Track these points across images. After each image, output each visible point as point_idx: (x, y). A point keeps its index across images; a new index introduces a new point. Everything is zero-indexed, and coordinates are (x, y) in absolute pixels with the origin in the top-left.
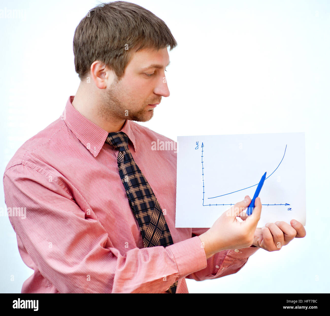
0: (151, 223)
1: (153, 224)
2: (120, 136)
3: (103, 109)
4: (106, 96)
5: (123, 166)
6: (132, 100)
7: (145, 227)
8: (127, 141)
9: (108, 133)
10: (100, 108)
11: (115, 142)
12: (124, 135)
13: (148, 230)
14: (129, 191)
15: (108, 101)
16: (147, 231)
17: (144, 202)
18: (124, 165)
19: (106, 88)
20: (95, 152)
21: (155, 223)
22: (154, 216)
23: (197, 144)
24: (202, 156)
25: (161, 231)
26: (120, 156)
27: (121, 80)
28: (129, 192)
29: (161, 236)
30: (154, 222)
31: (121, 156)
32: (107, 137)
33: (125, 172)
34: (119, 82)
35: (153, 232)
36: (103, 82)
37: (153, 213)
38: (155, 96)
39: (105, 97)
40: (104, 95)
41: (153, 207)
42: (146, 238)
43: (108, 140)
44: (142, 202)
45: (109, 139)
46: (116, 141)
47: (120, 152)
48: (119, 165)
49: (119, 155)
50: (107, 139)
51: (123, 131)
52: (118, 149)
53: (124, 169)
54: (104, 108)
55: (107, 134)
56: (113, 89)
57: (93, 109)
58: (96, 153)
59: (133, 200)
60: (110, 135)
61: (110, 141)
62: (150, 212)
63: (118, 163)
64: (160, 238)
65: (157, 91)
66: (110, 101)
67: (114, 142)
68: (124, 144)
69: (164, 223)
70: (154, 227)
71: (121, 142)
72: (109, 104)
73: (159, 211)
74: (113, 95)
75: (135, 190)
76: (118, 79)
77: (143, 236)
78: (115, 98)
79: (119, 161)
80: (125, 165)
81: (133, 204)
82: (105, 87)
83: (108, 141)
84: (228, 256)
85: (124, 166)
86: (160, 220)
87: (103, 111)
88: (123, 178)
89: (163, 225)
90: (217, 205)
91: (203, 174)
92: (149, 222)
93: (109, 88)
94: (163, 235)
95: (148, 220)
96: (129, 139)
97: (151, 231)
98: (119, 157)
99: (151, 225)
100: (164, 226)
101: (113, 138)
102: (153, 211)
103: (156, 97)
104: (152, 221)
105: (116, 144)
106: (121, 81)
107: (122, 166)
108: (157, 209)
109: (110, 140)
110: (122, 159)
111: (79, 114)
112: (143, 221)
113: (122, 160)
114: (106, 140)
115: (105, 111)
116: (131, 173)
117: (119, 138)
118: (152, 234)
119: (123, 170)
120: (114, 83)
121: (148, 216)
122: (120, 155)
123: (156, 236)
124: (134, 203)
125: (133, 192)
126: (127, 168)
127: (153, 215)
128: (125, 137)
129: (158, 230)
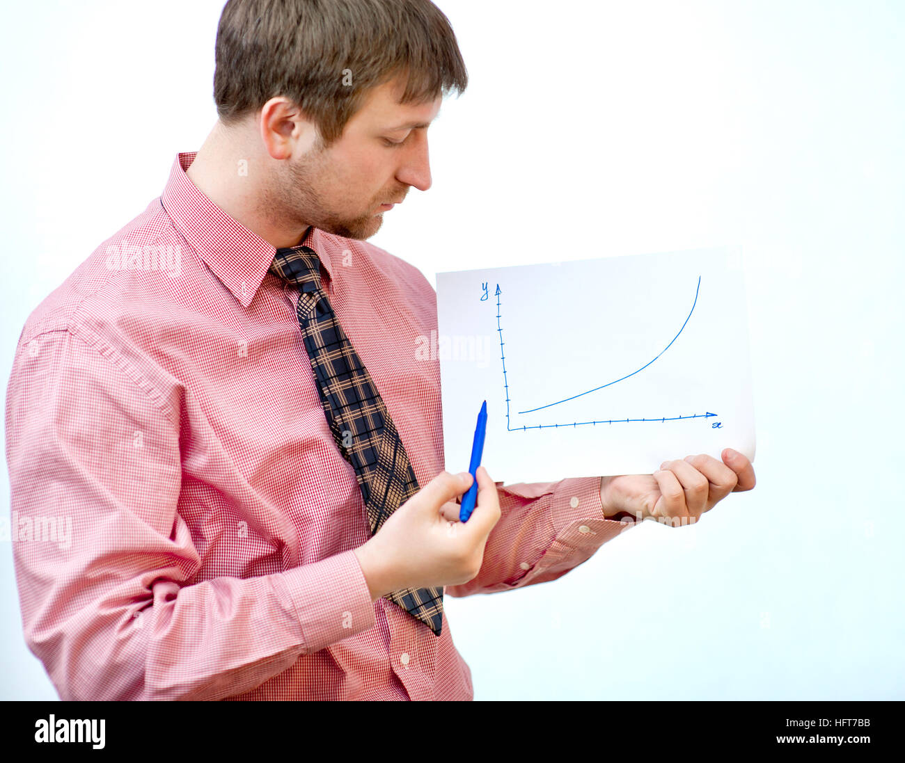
0: (380, 465)
1: (384, 468)
2: (303, 256)
3: (270, 201)
4: (285, 175)
5: (316, 327)
6: (349, 193)
7: (368, 475)
8: (318, 268)
9: (275, 250)
10: (265, 196)
11: (293, 270)
12: (310, 255)
13: (375, 482)
14: (329, 388)
15: (288, 187)
16: (372, 484)
17: (362, 414)
18: (317, 324)
19: (289, 157)
20: (245, 294)
21: (389, 466)
22: (386, 450)
23: (485, 288)
24: (498, 317)
25: (401, 483)
26: (305, 305)
27: (332, 147)
28: (330, 392)
29: (403, 495)
30: (385, 464)
31: (308, 304)
32: (274, 260)
33: (319, 342)
34: (325, 151)
35: (385, 486)
36: (283, 143)
37: (381, 441)
38: (397, 185)
39: (283, 177)
40: (281, 171)
41: (380, 428)
42: (372, 501)
43: (275, 266)
44: (359, 415)
45: (279, 264)
46: (294, 268)
47: (305, 295)
48: (305, 324)
49: (302, 302)
50: (274, 263)
51: (307, 244)
52: (299, 288)
53: (318, 333)
54: (275, 199)
55: (271, 252)
56: (307, 164)
57: (246, 197)
58: (246, 297)
59: (339, 409)
60: (281, 253)
61: (279, 269)
62: (376, 439)
63: (300, 320)
64: (402, 499)
65: (406, 175)
66: (294, 188)
67: (291, 270)
68: (314, 277)
69: (406, 466)
70: (386, 475)
71: (306, 271)
72: (289, 194)
73: (393, 435)
74: (304, 177)
75: (342, 387)
76: (324, 146)
77: (366, 497)
78: (308, 184)
79: (302, 315)
80: (321, 325)
81: (339, 422)
82: (287, 155)
83: (277, 268)
84: (560, 541)
85: (318, 328)
86: (397, 458)
87: (270, 204)
88: (315, 357)
89: (405, 469)
90: (540, 427)
91: (503, 358)
92: (376, 462)
93: (297, 161)
94: (407, 494)
95: (374, 458)
96: (321, 264)
97: (381, 483)
98: (303, 307)
99: (380, 470)
100: (407, 472)
101: (287, 262)
102: (382, 437)
103: (399, 186)
104: (382, 461)
105: (293, 275)
106: (331, 151)
107: (313, 328)
108: (390, 432)
109: (280, 266)
110: (309, 310)
111: (207, 201)
112: (363, 461)
113: (310, 312)
114: (272, 265)
115: (275, 205)
116: (333, 344)
117: (300, 261)
118: (384, 490)
119: (316, 338)
120: (311, 152)
121: (373, 449)
122: (305, 301)
123: (392, 497)
124: (341, 417)
125: (339, 390)
126: (323, 333)
127: (383, 446)
128: (314, 259)
129: (395, 482)
